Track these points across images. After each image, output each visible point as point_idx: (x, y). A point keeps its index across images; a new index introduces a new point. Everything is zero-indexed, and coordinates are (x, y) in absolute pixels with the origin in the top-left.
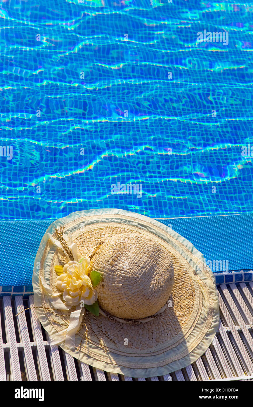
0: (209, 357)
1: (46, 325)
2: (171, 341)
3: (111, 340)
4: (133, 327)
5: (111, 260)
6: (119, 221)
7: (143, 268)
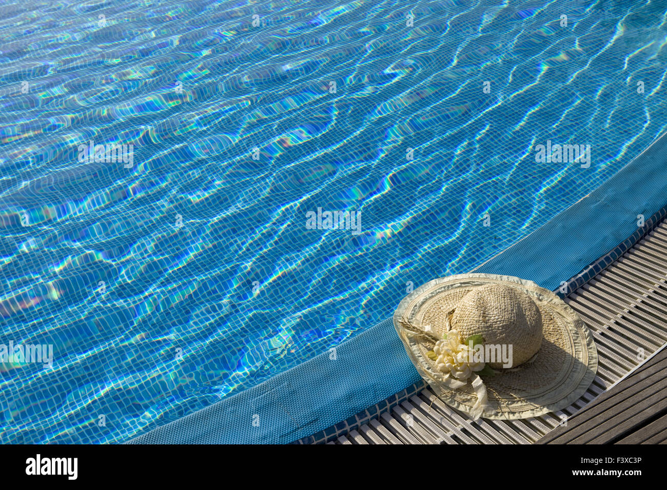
0: (604, 361)
1: (458, 406)
2: (565, 366)
3: (519, 390)
4: (527, 371)
5: (481, 318)
6: (443, 289)
7: (512, 310)
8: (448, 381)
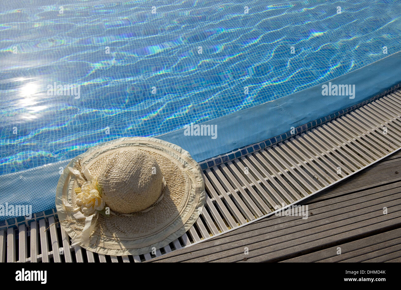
2: (169, 220)
3: (121, 231)
4: (139, 217)
5: (105, 174)
6: (125, 145)
7: (130, 172)
8: (76, 212)
